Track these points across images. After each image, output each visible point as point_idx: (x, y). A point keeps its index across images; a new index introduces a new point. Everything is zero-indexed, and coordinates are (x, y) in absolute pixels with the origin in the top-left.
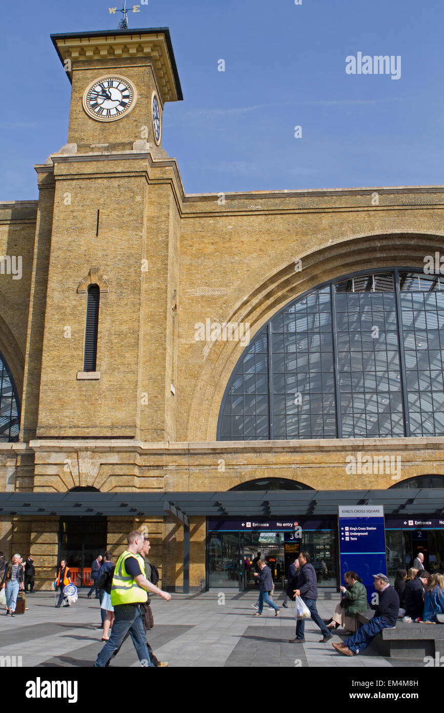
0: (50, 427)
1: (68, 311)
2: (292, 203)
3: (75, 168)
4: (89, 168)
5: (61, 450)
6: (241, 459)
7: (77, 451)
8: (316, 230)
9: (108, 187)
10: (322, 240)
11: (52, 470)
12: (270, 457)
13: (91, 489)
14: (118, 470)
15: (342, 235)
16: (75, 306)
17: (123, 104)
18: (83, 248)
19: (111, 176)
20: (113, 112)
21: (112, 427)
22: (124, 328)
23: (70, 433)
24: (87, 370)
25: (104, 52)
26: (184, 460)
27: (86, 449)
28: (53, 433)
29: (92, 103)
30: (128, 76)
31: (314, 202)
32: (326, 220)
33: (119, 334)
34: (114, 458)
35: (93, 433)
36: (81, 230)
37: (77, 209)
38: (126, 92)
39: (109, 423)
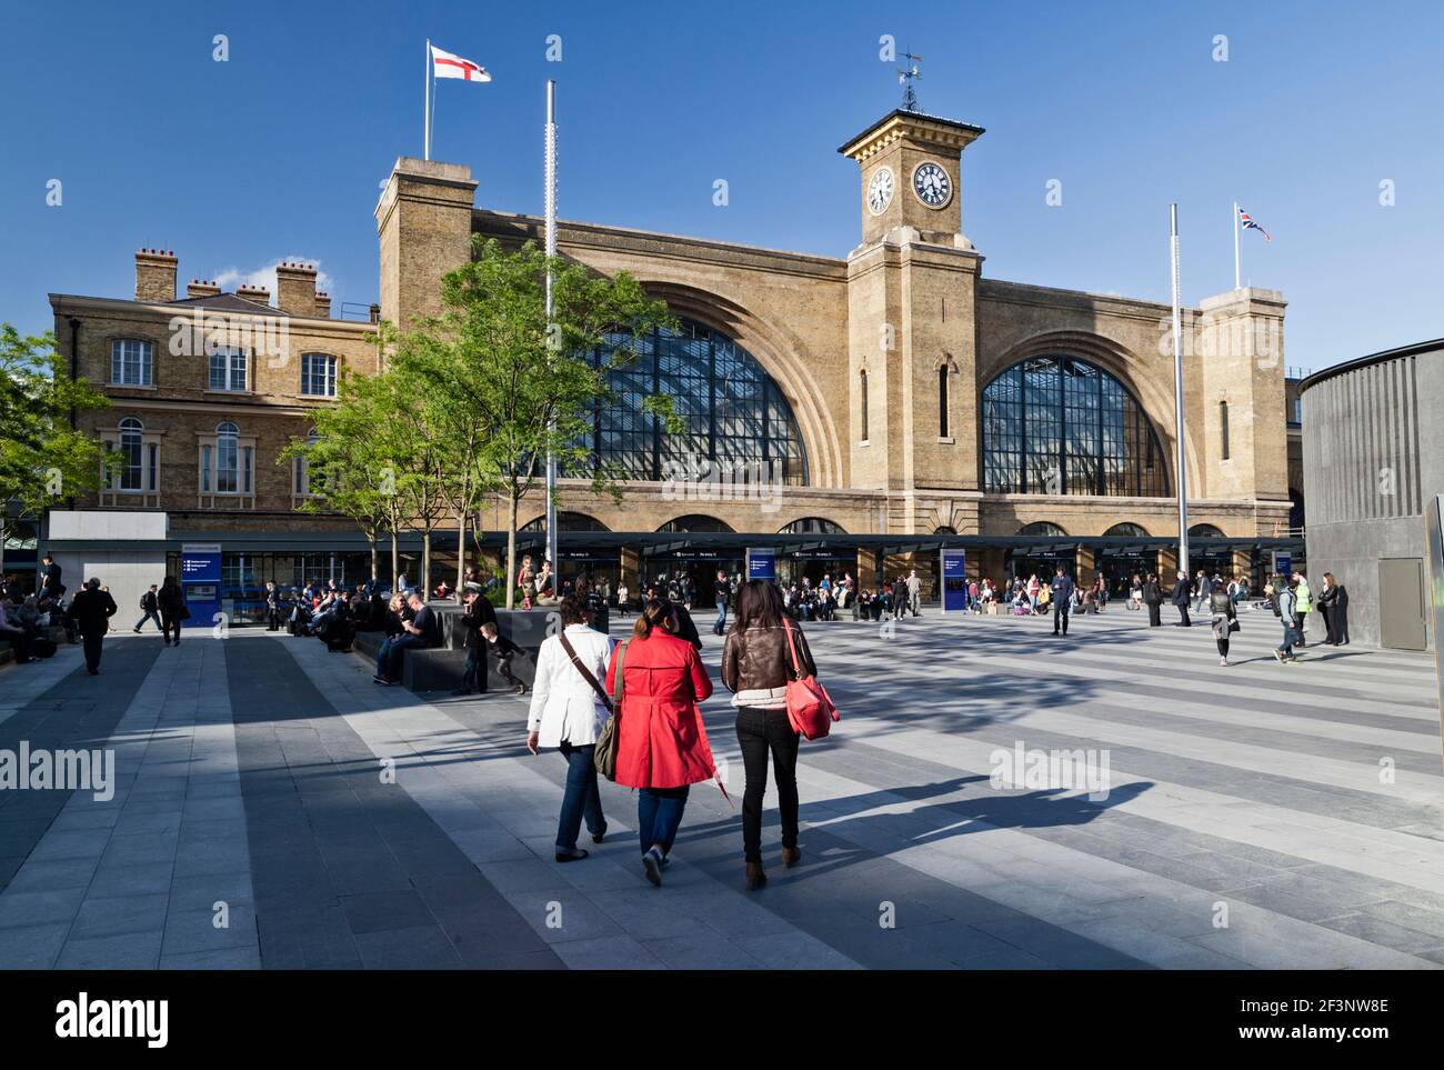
0: (923, 480)
1: (928, 385)
2: (1015, 295)
3: (926, 256)
4: (936, 258)
6: (1028, 508)
8: (1029, 320)
9: (949, 279)
11: (925, 514)
13: (951, 530)
14: (968, 515)
15: (1046, 328)
16: (932, 382)
17: (943, 194)
18: (935, 331)
19: (951, 269)
20: (935, 199)
21: (963, 481)
22: (966, 404)
23: (936, 485)
24: (942, 435)
25: (929, 137)
27: (947, 498)
28: (924, 484)
29: (920, 186)
30: (944, 165)
31: (1029, 296)
32: (1036, 313)
33: (963, 408)
34: (965, 506)
35: (951, 485)
36: (932, 314)
37: (928, 294)
38: (944, 183)
39: (960, 478)
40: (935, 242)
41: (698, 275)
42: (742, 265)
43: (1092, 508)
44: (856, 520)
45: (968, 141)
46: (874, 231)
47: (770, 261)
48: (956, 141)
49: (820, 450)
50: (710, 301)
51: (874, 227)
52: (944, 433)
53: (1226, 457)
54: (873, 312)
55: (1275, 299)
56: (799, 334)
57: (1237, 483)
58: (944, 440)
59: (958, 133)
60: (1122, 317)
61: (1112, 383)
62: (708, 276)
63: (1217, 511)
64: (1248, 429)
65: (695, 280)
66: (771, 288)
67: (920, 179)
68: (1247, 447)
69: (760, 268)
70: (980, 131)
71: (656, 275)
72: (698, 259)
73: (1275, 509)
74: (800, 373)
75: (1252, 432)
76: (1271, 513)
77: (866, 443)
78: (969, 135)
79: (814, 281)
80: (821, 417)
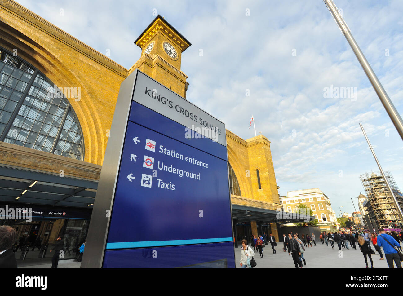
4: (169, 69)
9: (174, 80)
19: (176, 77)
20: (171, 56)
29: (165, 48)
37: (163, 80)
38: (175, 53)
41: (32, 32)
47: (85, 50)
49: (93, 152)
53: (260, 188)
55: (268, 139)
56: (93, 88)
57: (265, 197)
62: (38, 34)
64: (267, 178)
66: (82, 61)
67: (165, 45)
68: (268, 184)
69: (78, 50)
72: (33, 24)
74: (90, 107)
75: (268, 179)
79: (109, 71)
80: (97, 133)
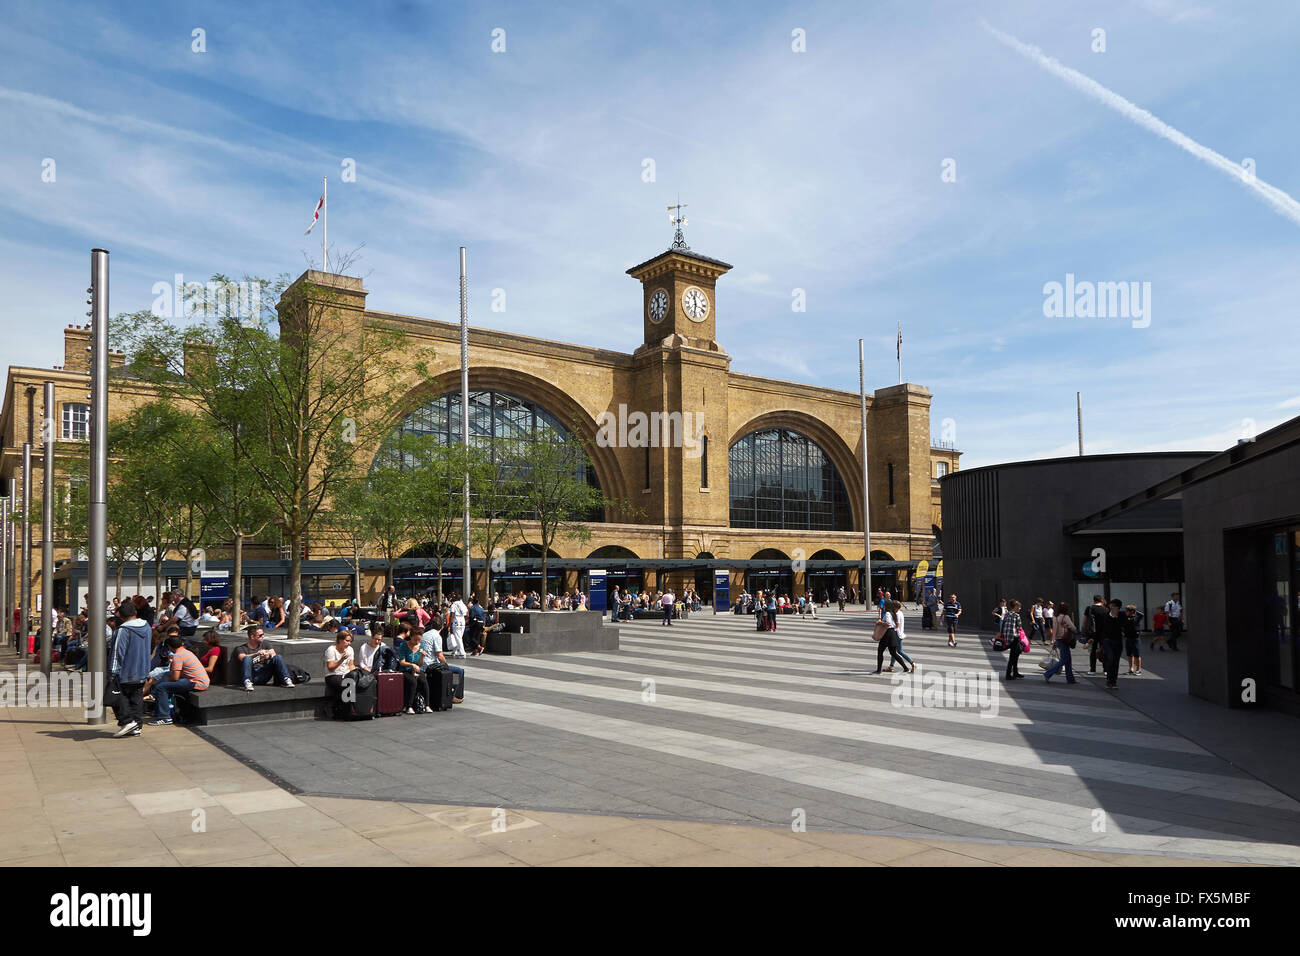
0: (689, 519)
2: (750, 384)
3: (692, 357)
4: (699, 359)
5: (695, 532)
6: (760, 539)
7: (702, 533)
8: (760, 403)
9: (708, 373)
10: (763, 410)
11: (691, 543)
12: (771, 538)
13: (709, 555)
14: (720, 544)
15: (772, 408)
17: (703, 311)
19: (709, 366)
20: (698, 315)
21: (716, 520)
22: (721, 464)
23: (698, 522)
24: (703, 486)
25: (694, 269)
26: (737, 538)
27: (706, 532)
28: (690, 522)
29: (687, 305)
30: (704, 291)
31: (760, 385)
32: (765, 397)
33: (717, 466)
34: (718, 537)
35: (708, 522)
36: (696, 399)
37: (693, 385)
38: (704, 303)
39: (714, 518)
40: (697, 346)
42: (559, 357)
43: (803, 539)
44: (643, 548)
45: (721, 273)
46: (653, 335)
47: (578, 354)
48: (713, 274)
49: (614, 495)
50: (534, 383)
51: (653, 331)
52: (705, 485)
53: (892, 503)
54: (653, 395)
55: (924, 392)
57: (899, 520)
58: (703, 490)
59: (714, 268)
60: (823, 401)
61: (815, 448)
62: (533, 364)
63: (885, 541)
65: (524, 367)
66: (579, 375)
67: (687, 299)
69: (570, 360)
70: (730, 267)
71: (495, 362)
72: (526, 352)
73: (923, 540)
76: (921, 543)
77: (648, 491)
78: (722, 270)
79: (610, 370)
80: (615, 471)
